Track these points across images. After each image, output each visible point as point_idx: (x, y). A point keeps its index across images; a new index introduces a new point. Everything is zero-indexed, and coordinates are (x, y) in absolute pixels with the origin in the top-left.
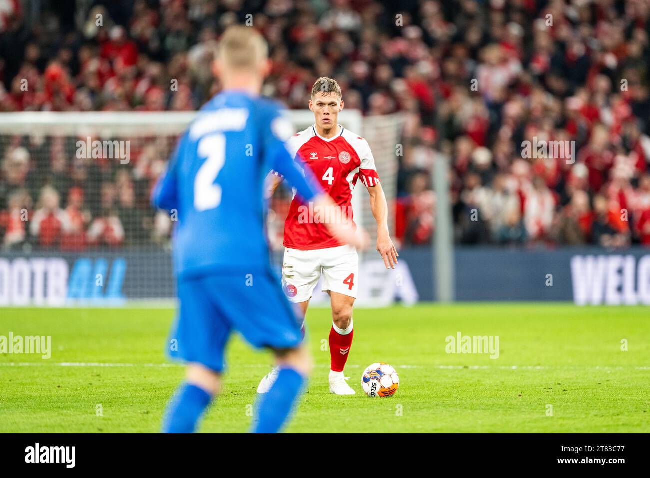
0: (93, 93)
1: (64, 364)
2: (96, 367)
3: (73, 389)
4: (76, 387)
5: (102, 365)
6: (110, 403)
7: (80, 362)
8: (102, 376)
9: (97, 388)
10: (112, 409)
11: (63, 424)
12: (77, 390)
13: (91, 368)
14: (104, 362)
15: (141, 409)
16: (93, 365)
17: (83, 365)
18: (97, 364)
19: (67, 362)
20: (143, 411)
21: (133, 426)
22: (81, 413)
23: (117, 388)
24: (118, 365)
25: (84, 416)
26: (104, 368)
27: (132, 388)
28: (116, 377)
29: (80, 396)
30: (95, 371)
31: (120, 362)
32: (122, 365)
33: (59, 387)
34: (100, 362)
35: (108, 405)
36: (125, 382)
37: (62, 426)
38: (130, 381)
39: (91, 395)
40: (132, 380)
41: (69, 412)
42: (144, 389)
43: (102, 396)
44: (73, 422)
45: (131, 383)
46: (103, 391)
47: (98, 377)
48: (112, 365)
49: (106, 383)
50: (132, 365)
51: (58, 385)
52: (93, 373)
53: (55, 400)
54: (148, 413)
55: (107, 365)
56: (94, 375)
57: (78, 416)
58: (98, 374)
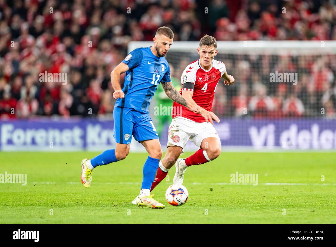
0: (287, 31)
1: (268, 184)
2: (286, 186)
3: (272, 198)
4: (274, 197)
5: (289, 184)
6: (293, 205)
7: (277, 183)
8: (288, 190)
9: (285, 197)
10: (294, 209)
11: (265, 217)
12: (274, 198)
13: (283, 186)
14: (291, 183)
15: (310, 209)
16: (284, 184)
17: (278, 184)
18: (286, 184)
19: (269, 182)
20: (311, 210)
21: (305, 219)
22: (276, 212)
23: (297, 197)
24: (299, 184)
25: (278, 213)
26: (290, 186)
27: (306, 197)
28: (297, 191)
29: (276, 202)
30: (285, 188)
31: (299, 183)
32: (300, 184)
33: (264, 197)
34: (288, 183)
35: (291, 207)
36: (301, 194)
37: (265, 219)
38: (304, 193)
39: (282, 201)
40: (306, 192)
41: (269, 211)
42: (312, 198)
43: (288, 202)
44: (271, 216)
45: (305, 194)
46: (288, 199)
47: (286, 191)
48: (295, 184)
49: (291, 195)
50: (306, 184)
51: (263, 196)
52: (284, 188)
53: (262, 204)
54: (314, 211)
55: (292, 184)
56: (284, 190)
57: (274, 213)
58: (287, 189)
